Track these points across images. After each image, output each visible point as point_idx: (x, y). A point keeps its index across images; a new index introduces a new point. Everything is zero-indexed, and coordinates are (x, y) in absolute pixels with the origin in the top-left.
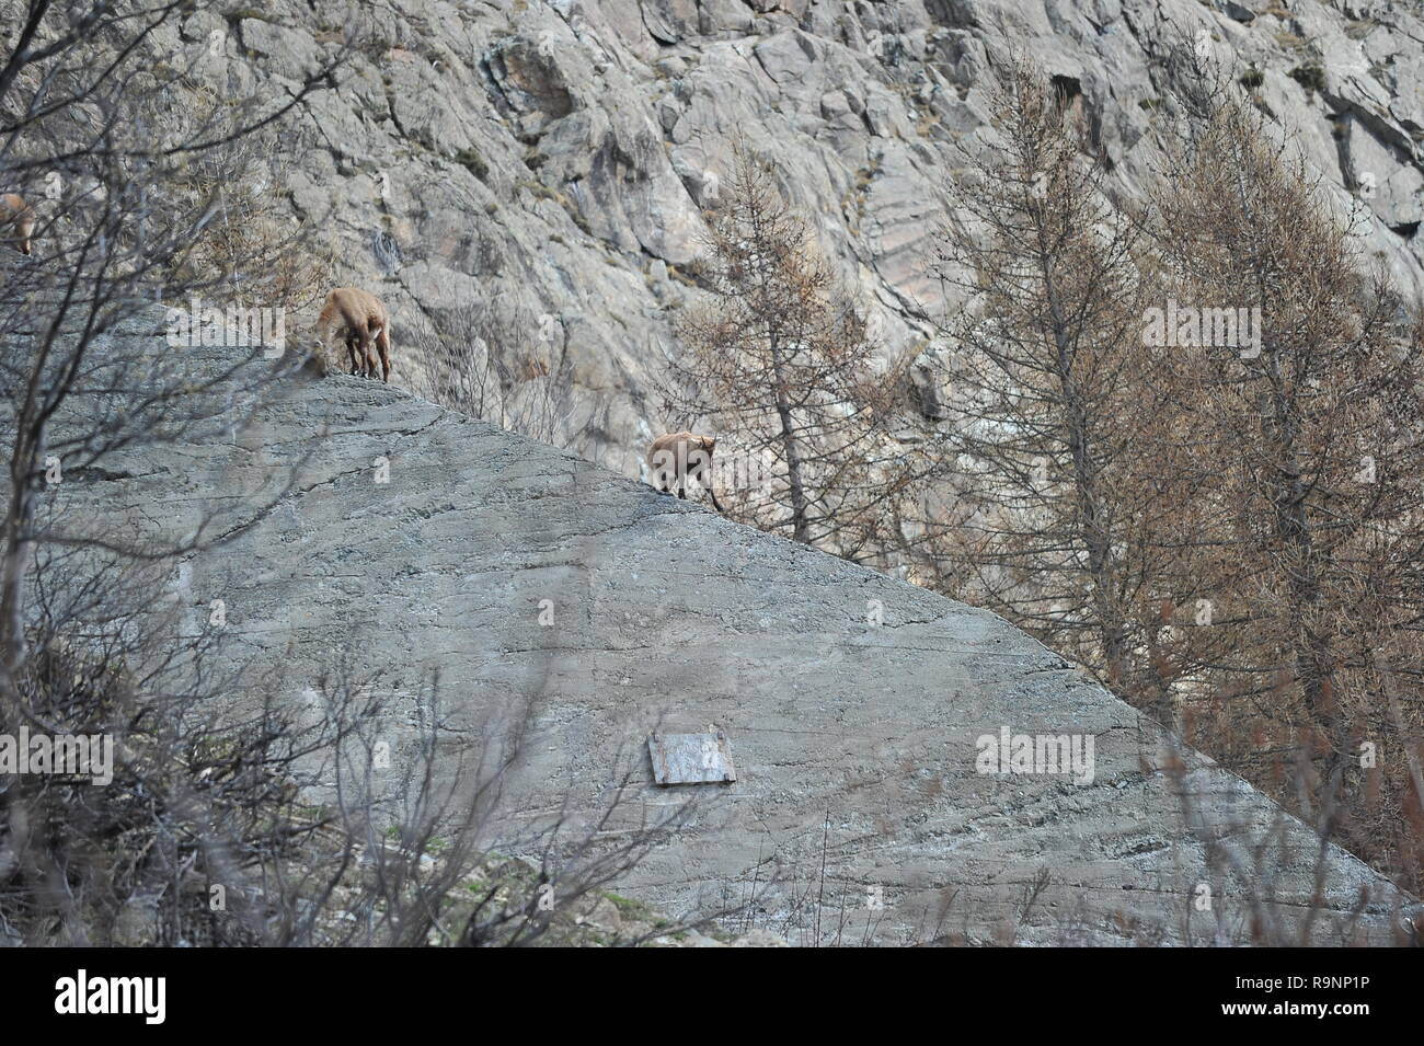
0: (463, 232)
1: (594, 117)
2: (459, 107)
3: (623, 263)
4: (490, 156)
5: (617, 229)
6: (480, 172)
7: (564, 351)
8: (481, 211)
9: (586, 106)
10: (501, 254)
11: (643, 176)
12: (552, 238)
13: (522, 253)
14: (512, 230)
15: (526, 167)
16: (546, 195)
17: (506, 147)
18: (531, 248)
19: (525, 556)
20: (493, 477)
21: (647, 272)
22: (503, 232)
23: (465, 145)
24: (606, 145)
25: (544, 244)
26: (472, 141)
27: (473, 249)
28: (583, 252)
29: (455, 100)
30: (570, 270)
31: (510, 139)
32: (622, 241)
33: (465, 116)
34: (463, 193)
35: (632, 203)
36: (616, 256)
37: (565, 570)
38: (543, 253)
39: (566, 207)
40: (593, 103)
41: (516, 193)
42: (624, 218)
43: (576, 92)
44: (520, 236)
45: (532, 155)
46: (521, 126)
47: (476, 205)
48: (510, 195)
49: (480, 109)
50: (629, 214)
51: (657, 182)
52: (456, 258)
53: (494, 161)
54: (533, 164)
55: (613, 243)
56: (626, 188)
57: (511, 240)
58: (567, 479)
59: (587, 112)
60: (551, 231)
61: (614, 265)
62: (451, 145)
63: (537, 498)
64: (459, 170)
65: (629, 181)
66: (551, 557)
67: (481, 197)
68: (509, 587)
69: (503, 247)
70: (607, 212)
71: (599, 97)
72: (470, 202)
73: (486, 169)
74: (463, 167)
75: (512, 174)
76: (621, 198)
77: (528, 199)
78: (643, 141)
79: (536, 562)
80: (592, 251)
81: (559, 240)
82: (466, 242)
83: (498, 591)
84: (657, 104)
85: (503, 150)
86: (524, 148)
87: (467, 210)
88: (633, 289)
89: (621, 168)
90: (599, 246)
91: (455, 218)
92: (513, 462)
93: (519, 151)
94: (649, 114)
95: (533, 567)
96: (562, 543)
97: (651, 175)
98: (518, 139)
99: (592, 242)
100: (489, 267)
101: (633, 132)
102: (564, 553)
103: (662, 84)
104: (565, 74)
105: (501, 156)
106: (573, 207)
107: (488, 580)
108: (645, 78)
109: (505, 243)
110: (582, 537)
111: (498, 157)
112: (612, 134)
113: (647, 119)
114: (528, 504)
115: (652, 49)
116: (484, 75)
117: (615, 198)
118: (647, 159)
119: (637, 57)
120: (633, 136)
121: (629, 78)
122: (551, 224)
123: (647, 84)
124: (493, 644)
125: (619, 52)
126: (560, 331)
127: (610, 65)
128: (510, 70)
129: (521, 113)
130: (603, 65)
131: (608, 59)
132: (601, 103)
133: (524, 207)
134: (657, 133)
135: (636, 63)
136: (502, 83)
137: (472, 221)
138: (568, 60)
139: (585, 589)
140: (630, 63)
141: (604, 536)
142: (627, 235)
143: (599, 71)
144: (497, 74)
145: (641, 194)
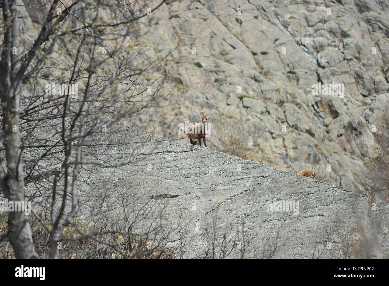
0: (308, 152)
1: (345, 117)
2: (305, 118)
3: (356, 158)
4: (315, 131)
5: (354, 149)
6: (312, 135)
7: (340, 184)
8: (313, 146)
9: (342, 115)
10: (319, 158)
11: (360, 133)
12: (334, 152)
13: (326, 157)
14: (323, 151)
15: (326, 133)
16: (331, 141)
17: (320, 128)
18: (328, 155)
19: (304, 213)
20: (292, 189)
21: (364, 161)
22: (320, 152)
23: (308, 128)
24: (349, 125)
25: (332, 154)
26: (310, 127)
27: (312, 157)
28: (344, 156)
29: (304, 116)
30: (340, 161)
31: (321, 126)
32: (356, 152)
33: (307, 120)
34: (308, 141)
35: (358, 141)
36: (354, 157)
37: (318, 218)
38: (332, 157)
39: (338, 144)
40: (344, 114)
41: (323, 140)
42: (356, 146)
43: (338, 111)
44: (325, 152)
45: (327, 130)
46: (324, 122)
47: (312, 144)
48: (322, 141)
49: (312, 118)
50: (357, 144)
51: (365, 135)
52: (307, 159)
53: (316, 132)
54: (328, 132)
55: (353, 153)
56: (356, 137)
57: (322, 154)
58: (317, 189)
59: (343, 116)
60: (334, 151)
61: (353, 159)
62: (304, 128)
63: (307, 195)
64: (307, 135)
65: (357, 135)
66: (313, 213)
67: (313, 142)
68: (300, 224)
69: (320, 156)
70: (351, 144)
71: (346, 112)
72: (310, 143)
73: (314, 134)
74: (307, 134)
75: (322, 135)
76: (355, 140)
77: (327, 142)
78: (360, 124)
79: (308, 216)
80: (347, 156)
81: (336, 153)
82: (310, 155)
83: (296, 225)
84: (364, 113)
85: (319, 129)
86: (325, 128)
87: (309, 146)
88: (359, 166)
89: (354, 132)
90: (349, 154)
91: (306, 148)
92: (299, 184)
93: (324, 129)
94: (362, 116)
95: (307, 217)
96: (316, 209)
97: (363, 133)
98: (323, 125)
99: (346, 153)
100: (316, 161)
101: (357, 121)
102: (317, 212)
103: (365, 107)
104: (336, 106)
105: (318, 130)
106: (340, 143)
107: (293, 222)
108: (359, 106)
109: (321, 155)
110: (323, 207)
111: (318, 131)
112: (351, 122)
113: (361, 117)
114: (305, 197)
115: (361, 97)
116: (312, 108)
117: (353, 140)
118: (361, 128)
119: (357, 100)
120: (357, 122)
121: (355, 106)
122: (334, 148)
123: (360, 108)
124: (296, 242)
125: (352, 99)
126: (338, 178)
127: (349, 103)
128: (320, 106)
129: (323, 118)
130: (347, 103)
131: (348, 101)
132: (346, 113)
133: (326, 144)
134: (364, 121)
135: (356, 102)
136: (317, 110)
137: (311, 149)
138: (336, 102)
139: (325, 223)
140: (355, 102)
141: (330, 206)
142: (357, 150)
143: (346, 104)
144: (316, 108)
145: (360, 139)
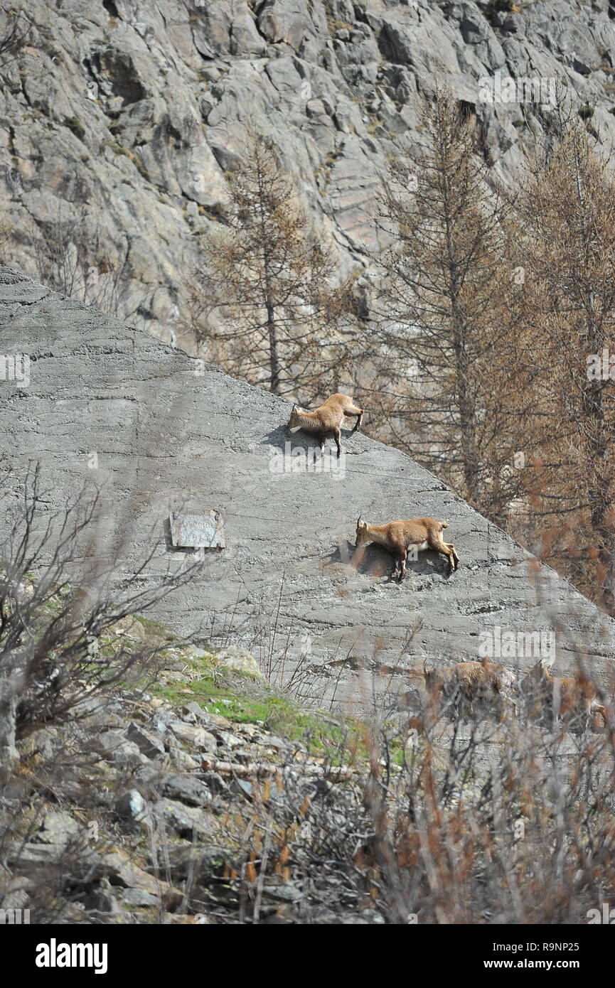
0: (66, 173)
1: (157, 103)
2: (68, 89)
3: (170, 201)
4: (86, 124)
5: (167, 179)
6: (79, 133)
7: (127, 256)
8: (79, 160)
9: (152, 96)
10: (89, 189)
11: (187, 145)
12: (124, 182)
13: (103, 190)
14: (98, 174)
15: (110, 133)
16: (120, 152)
17: (97, 118)
18: (109, 187)
19: (97, 391)
20: (80, 337)
21: (185, 209)
22: (92, 175)
23: (71, 115)
24: (164, 122)
25: (119, 185)
26: (75, 112)
27: (72, 184)
28: (144, 193)
29: (65, 84)
30: (135, 203)
31: (101, 113)
32: (169, 187)
33: (72, 95)
34: (67, 146)
35: (178, 162)
36: (165, 197)
37: (124, 403)
38: (117, 191)
39: (134, 162)
40: (156, 94)
41: (102, 150)
42: (172, 172)
43: (146, 86)
44: (103, 178)
45: (114, 125)
46: (108, 106)
47: (76, 155)
48: (98, 150)
49: (82, 92)
50: (176, 170)
51: (195, 150)
52: (60, 189)
53: (89, 127)
54: (114, 131)
55: (163, 188)
56: (175, 152)
57: (97, 180)
58: (129, 343)
59: (152, 100)
60: (124, 177)
61: (163, 202)
62: (62, 114)
63: (108, 353)
64: (65, 131)
65: (177, 147)
66: (114, 393)
67: (79, 150)
68: (86, 410)
69: (91, 185)
70: (161, 167)
71: (161, 90)
72: (71, 152)
73: (84, 132)
74: (68, 129)
75: (100, 137)
76: (171, 158)
77: (109, 153)
78: (188, 122)
79: (104, 396)
80: (150, 193)
81: (128, 183)
82: (67, 179)
83: (78, 412)
84: (200, 98)
85: (95, 120)
86: (109, 121)
87: (69, 158)
88: (175, 219)
89: (172, 139)
90: (155, 189)
91: (61, 163)
92: (94, 329)
93: (105, 123)
94: (194, 104)
95: (102, 399)
96: (122, 384)
97: (192, 145)
98: (106, 114)
99: (150, 186)
100: (81, 197)
101: (182, 116)
102: (123, 391)
103: (203, 85)
104: (140, 74)
105: (93, 124)
106: (139, 162)
107: (72, 405)
108: (192, 80)
109: (92, 182)
110: (136, 382)
111: (92, 125)
112: (168, 116)
113: (192, 108)
114: (102, 357)
115: (198, 61)
116: (86, 69)
117: (167, 158)
118: (190, 134)
119: (188, 66)
120: (182, 118)
121: (182, 79)
122: (123, 172)
123: (193, 85)
124: (73, 447)
125: (176, 61)
126: (125, 243)
127: (170, 70)
128: (104, 67)
129: (108, 97)
130: (165, 69)
131: (169, 65)
132: (162, 94)
133: (106, 159)
134: (198, 117)
135: (187, 69)
136: (97, 76)
137: (72, 165)
138: (142, 64)
139: (136, 416)
140: (183, 69)
141: (151, 382)
142: (174, 184)
143: (163, 73)
144: (95, 70)
145: (184, 157)
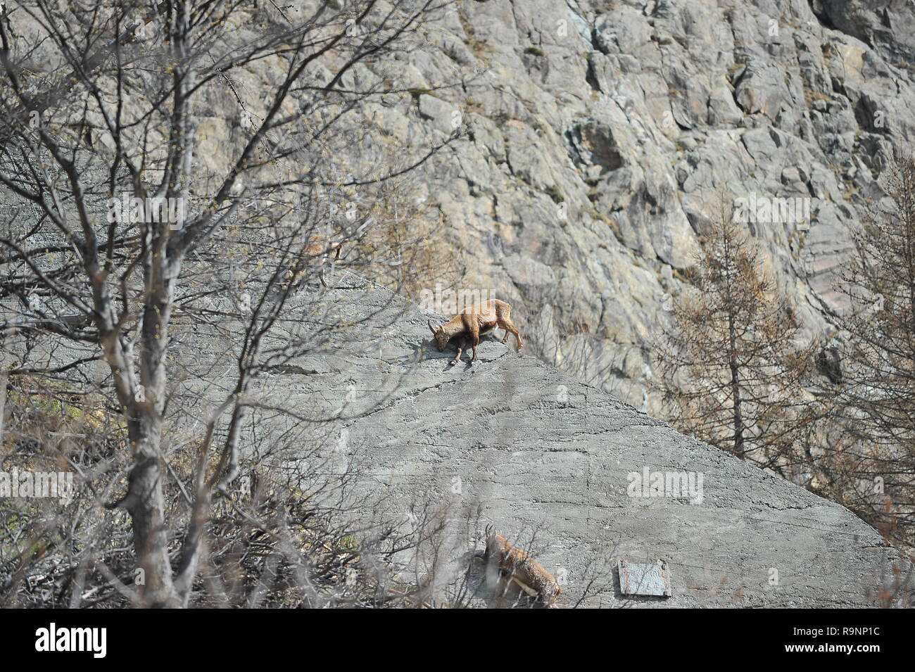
0: (545, 238)
1: (634, 172)
2: (550, 159)
3: (644, 265)
4: (566, 192)
5: (642, 243)
6: (558, 199)
7: (601, 318)
8: (557, 225)
9: (630, 164)
10: (566, 253)
11: (662, 211)
12: (600, 246)
13: (580, 254)
14: (575, 239)
15: (588, 200)
16: (598, 218)
17: (577, 186)
18: (586, 251)
21: (659, 272)
22: (569, 240)
23: (551, 183)
24: (640, 189)
25: (595, 249)
26: (555, 181)
27: (550, 249)
28: (619, 256)
29: (547, 155)
30: (610, 267)
31: (580, 181)
32: (645, 251)
33: (553, 165)
34: (546, 212)
35: (654, 227)
36: (640, 260)
38: (594, 255)
39: (611, 227)
40: (634, 163)
41: (580, 216)
42: (648, 237)
43: (624, 155)
44: (580, 243)
45: (593, 193)
46: (587, 174)
47: (554, 221)
48: (576, 216)
49: (563, 161)
50: (651, 234)
51: (671, 215)
52: (539, 253)
53: (568, 194)
54: (592, 198)
55: (639, 252)
56: (650, 217)
57: (574, 245)
59: (630, 168)
60: (601, 242)
61: (638, 265)
62: (543, 183)
64: (546, 198)
65: (652, 213)
67: (558, 217)
69: (568, 249)
70: (637, 232)
71: (639, 159)
72: (550, 219)
73: (562, 199)
74: (549, 196)
75: (579, 203)
76: (647, 223)
77: (587, 219)
78: (664, 189)
80: (625, 256)
81: (605, 248)
82: (546, 244)
83: (532, 463)
84: (676, 167)
85: (574, 188)
86: (588, 188)
87: (548, 224)
88: (648, 282)
89: (648, 205)
90: (630, 253)
91: (540, 229)
93: (584, 190)
94: (670, 173)
97: (667, 211)
98: (585, 182)
99: (625, 250)
100: (559, 260)
101: (658, 183)
103: (680, 154)
104: (619, 144)
105: (573, 191)
106: (616, 228)
107: (527, 456)
108: (669, 149)
109: (570, 247)
111: (571, 192)
112: (644, 183)
113: (668, 176)
115: (677, 132)
116: (567, 140)
117: (643, 223)
118: (665, 200)
119: (665, 135)
120: (658, 186)
121: (659, 149)
122: (600, 237)
123: (670, 154)
124: (527, 496)
125: (654, 132)
126: (599, 305)
127: (648, 140)
128: (584, 138)
129: (588, 166)
130: (644, 139)
131: (647, 136)
132: (639, 163)
133: (584, 225)
134: (673, 184)
135: (664, 139)
136: (578, 146)
137: (551, 231)
138: (622, 135)
140: (660, 139)
142: (648, 247)
143: (640, 143)
144: (575, 140)
145: (659, 222)
